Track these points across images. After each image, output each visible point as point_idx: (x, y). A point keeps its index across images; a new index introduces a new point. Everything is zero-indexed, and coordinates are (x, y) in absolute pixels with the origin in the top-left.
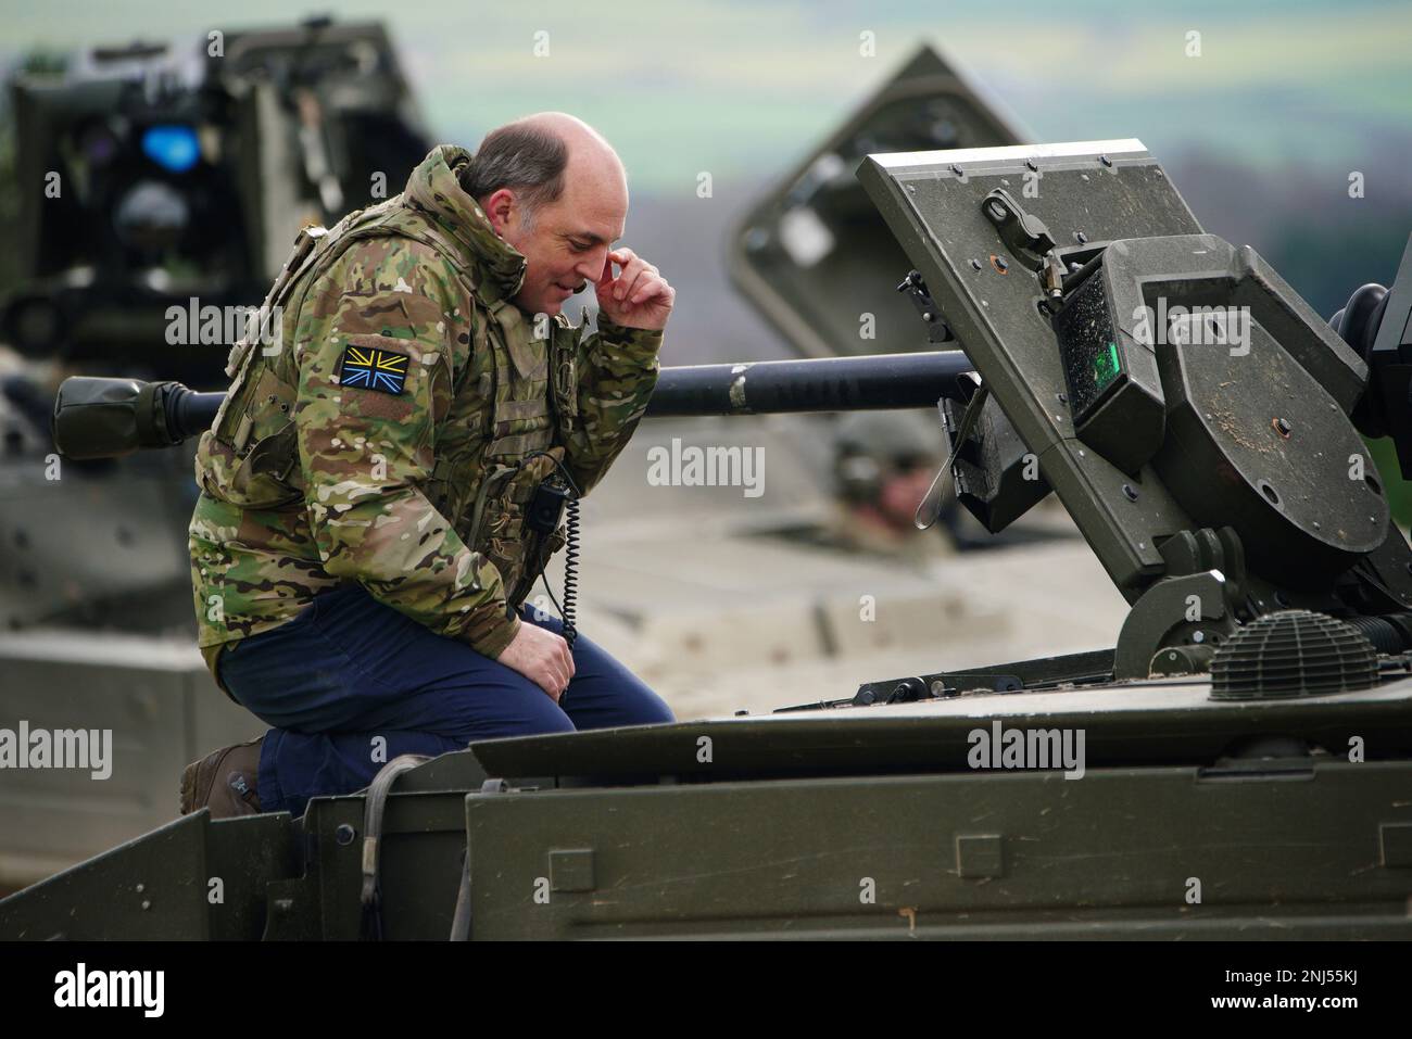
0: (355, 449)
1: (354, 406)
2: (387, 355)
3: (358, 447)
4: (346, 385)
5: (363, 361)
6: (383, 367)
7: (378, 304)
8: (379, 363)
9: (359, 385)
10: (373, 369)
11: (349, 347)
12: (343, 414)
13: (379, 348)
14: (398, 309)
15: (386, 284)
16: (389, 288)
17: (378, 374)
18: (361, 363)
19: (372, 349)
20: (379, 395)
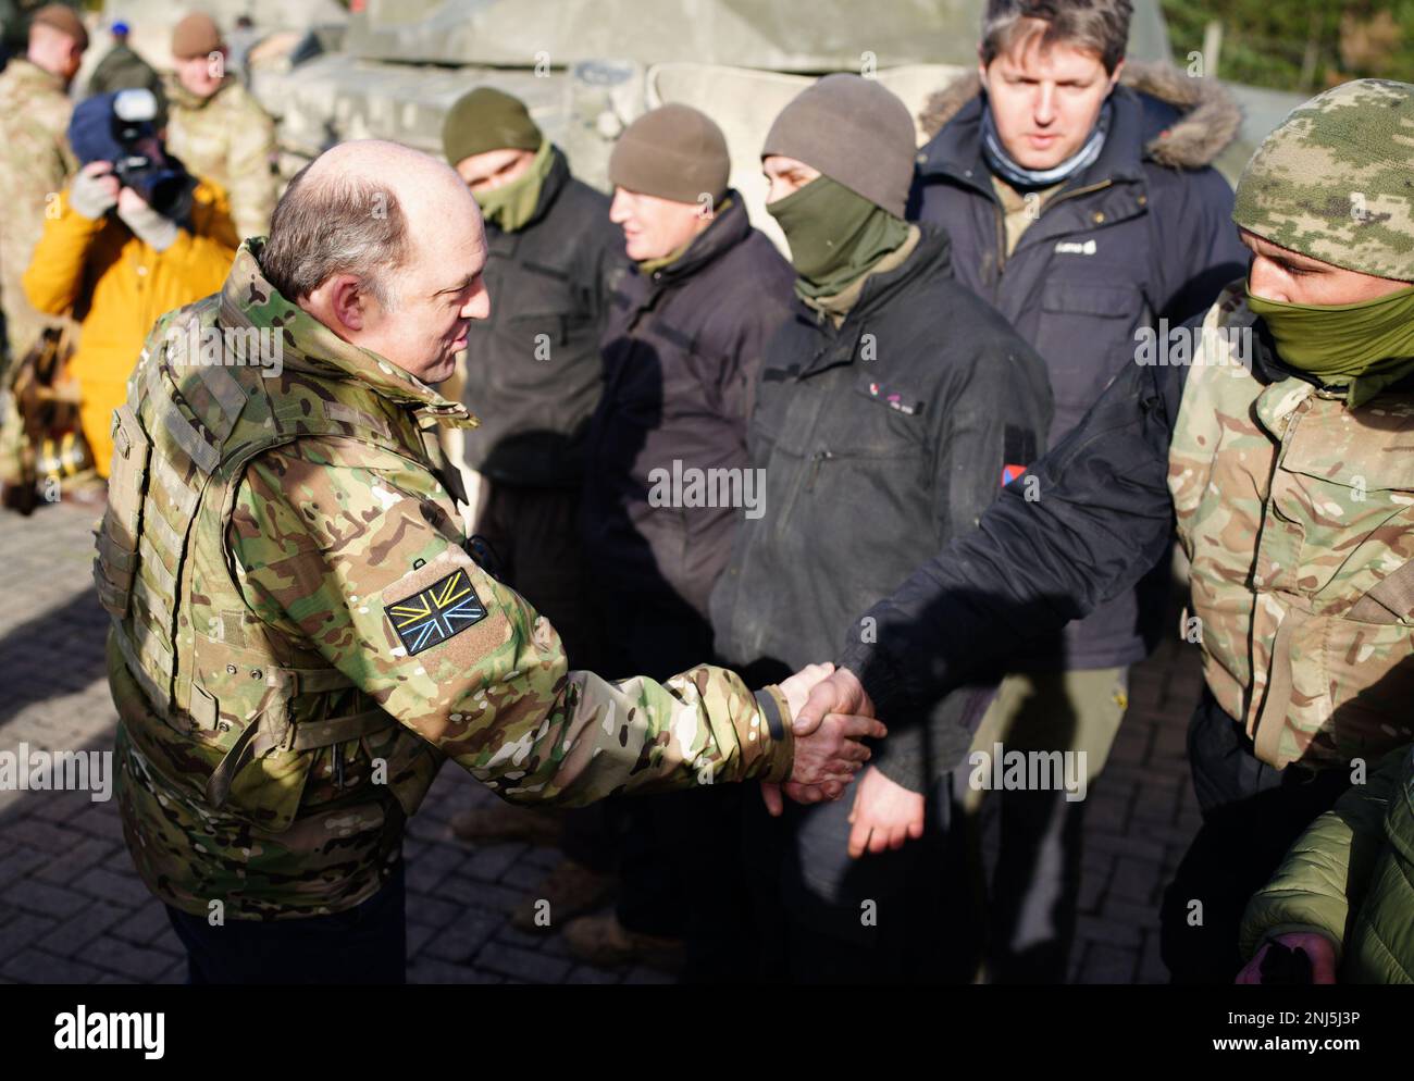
0: (483, 710)
1: (446, 666)
2: (438, 587)
3: (484, 705)
4: (418, 651)
5: (419, 614)
6: (446, 602)
7: (381, 539)
8: (437, 603)
9: (435, 640)
10: (437, 613)
11: (388, 609)
12: (440, 681)
13: (425, 586)
14: (408, 527)
15: (370, 510)
16: (376, 512)
17: (446, 615)
18: (417, 617)
19: (418, 594)
20: (463, 634)
